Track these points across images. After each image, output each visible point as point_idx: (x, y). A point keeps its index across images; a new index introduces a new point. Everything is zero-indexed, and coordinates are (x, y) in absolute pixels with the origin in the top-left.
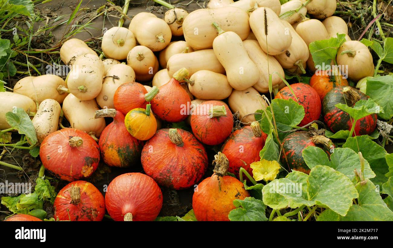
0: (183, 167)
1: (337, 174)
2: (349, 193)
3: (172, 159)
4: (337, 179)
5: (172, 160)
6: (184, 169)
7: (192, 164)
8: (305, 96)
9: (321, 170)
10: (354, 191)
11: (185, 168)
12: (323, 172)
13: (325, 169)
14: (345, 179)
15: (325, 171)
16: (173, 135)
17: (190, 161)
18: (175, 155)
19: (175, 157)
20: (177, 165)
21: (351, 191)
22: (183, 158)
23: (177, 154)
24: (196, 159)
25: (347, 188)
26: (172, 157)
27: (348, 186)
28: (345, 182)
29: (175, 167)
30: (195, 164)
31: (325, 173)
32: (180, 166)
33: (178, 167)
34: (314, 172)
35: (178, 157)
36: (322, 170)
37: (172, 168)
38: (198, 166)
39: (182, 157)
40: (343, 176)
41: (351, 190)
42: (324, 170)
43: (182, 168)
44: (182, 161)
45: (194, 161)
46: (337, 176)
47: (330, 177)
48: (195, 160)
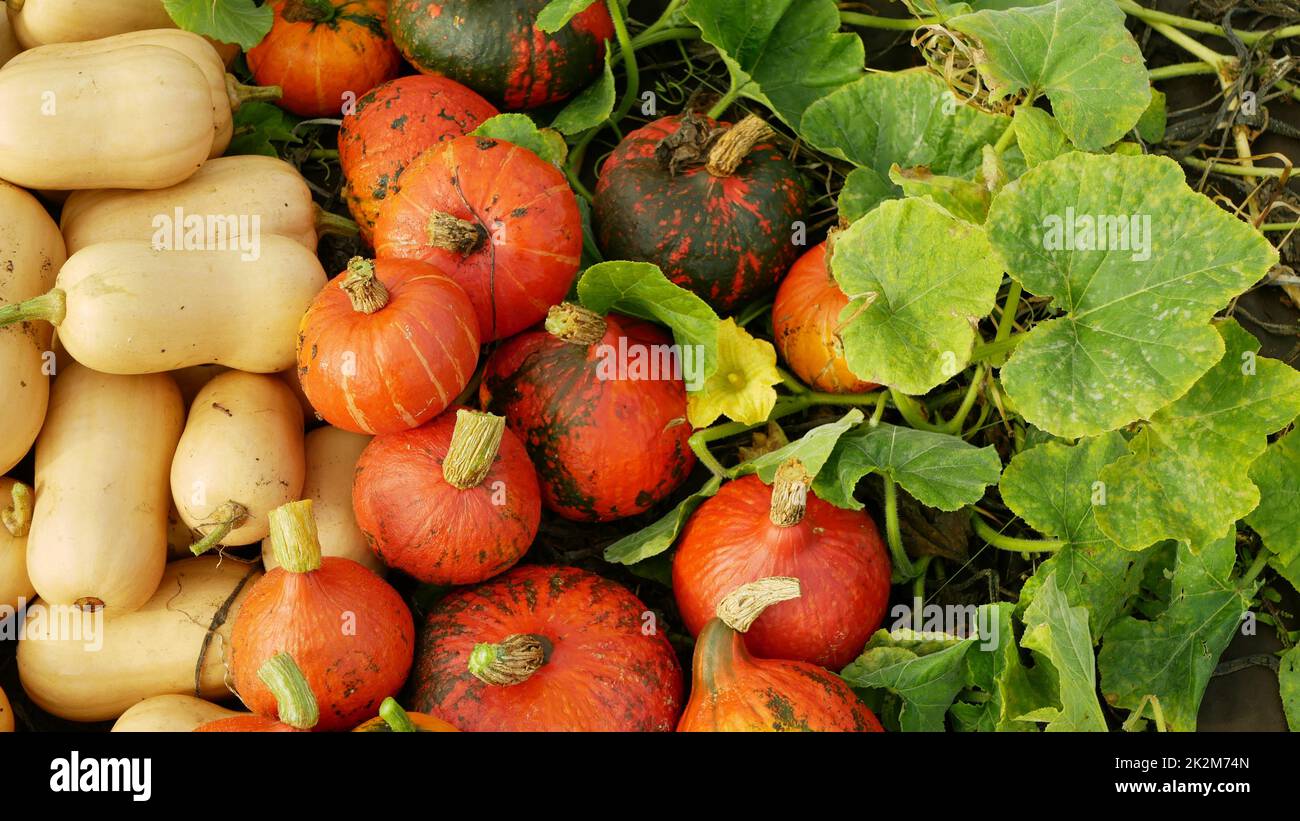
0: (633, 666)
1: (1033, 182)
2: (1148, 184)
3: (602, 701)
4: (1048, 191)
5: (604, 704)
6: (644, 666)
7: (624, 629)
8: (442, 114)
9: (1001, 231)
10: (1148, 166)
11: (639, 662)
12: (1012, 226)
13: (1004, 215)
14: (1068, 167)
15: (1012, 219)
16: (511, 664)
17: (611, 633)
18: (584, 684)
19: (593, 687)
20: (628, 689)
21: (1145, 175)
22: (600, 656)
23: (578, 677)
24: (606, 608)
25: (1124, 180)
26: (592, 701)
27: (1119, 175)
28: (1080, 172)
29: (633, 701)
30: (624, 617)
31: (1019, 221)
32: (630, 678)
33: (633, 688)
34: (1009, 260)
35: (595, 677)
36: (1003, 226)
37: (634, 712)
38: (631, 611)
39: (592, 659)
40: (1049, 165)
41: (1139, 173)
42: (1004, 219)
43: (640, 672)
44: (612, 663)
45: (613, 620)
46: (1037, 187)
47: (1034, 212)
48: (607, 613)
